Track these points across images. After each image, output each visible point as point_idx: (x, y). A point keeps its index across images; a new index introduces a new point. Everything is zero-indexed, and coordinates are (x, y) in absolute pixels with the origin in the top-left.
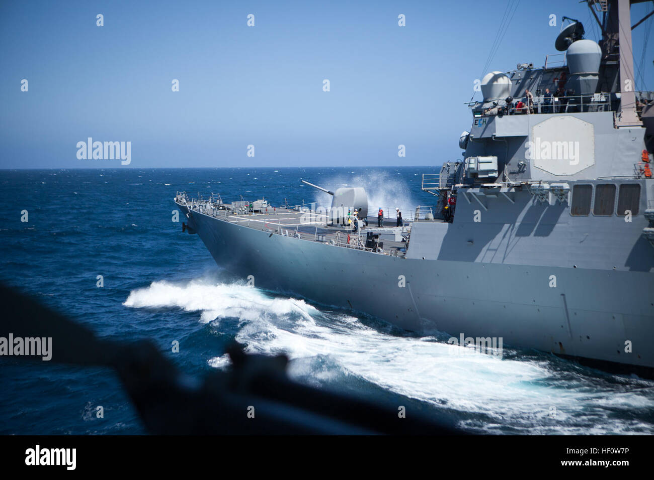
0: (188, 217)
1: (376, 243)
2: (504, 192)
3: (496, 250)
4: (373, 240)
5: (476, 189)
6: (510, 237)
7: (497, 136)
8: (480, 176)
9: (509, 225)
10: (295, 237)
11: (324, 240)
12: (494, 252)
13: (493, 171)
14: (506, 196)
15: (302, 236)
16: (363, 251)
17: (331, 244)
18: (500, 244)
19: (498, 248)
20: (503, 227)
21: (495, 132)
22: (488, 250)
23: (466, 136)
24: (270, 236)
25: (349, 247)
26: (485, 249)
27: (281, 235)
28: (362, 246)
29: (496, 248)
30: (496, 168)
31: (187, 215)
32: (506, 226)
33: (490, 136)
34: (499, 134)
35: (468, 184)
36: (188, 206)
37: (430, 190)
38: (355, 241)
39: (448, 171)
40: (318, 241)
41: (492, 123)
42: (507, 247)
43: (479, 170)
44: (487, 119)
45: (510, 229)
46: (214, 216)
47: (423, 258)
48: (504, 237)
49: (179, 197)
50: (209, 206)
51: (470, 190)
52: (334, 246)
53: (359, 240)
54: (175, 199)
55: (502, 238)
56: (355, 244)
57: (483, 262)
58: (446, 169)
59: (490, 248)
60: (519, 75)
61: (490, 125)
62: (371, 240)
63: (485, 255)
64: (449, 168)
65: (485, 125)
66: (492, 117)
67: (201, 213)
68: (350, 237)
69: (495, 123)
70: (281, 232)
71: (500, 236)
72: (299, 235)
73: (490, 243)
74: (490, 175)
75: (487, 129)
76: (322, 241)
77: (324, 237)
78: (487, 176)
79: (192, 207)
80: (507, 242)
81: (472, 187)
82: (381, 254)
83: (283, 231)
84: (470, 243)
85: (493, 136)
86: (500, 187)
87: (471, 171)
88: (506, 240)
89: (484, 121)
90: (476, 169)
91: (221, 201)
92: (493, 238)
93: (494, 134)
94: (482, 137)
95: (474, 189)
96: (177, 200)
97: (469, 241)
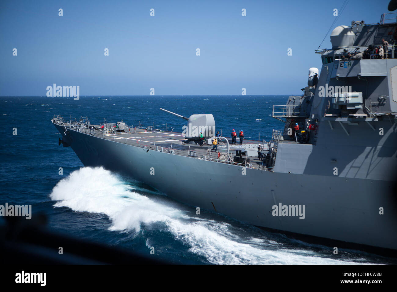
0: (65, 134)
1: (244, 159)
2: (369, 121)
3: (360, 167)
4: (241, 157)
5: (344, 118)
6: (372, 158)
7: (362, 76)
8: (348, 108)
9: (370, 148)
10: (169, 153)
11: (195, 155)
12: (357, 169)
13: (359, 104)
14: (370, 124)
15: (176, 152)
16: (233, 165)
17: (203, 159)
18: (363, 163)
19: (361, 166)
20: (365, 149)
21: (360, 72)
22: (351, 167)
23: (314, 76)
24: (147, 152)
25: (220, 162)
26: (348, 166)
27: (157, 150)
28: (231, 161)
29: (359, 165)
30: (361, 102)
31: (65, 133)
32: (368, 149)
33: (356, 76)
34: (363, 74)
35: (337, 114)
36: (65, 126)
37: (279, 118)
38: (224, 157)
39: (294, 103)
40: (190, 156)
41: (358, 64)
42: (370, 165)
43: (348, 103)
44: (352, 62)
45: (372, 151)
46: (92, 135)
47: (289, 172)
48: (367, 157)
49: (56, 119)
50: (83, 127)
51: (338, 119)
52: (206, 160)
53: (228, 157)
54: (52, 121)
55: (364, 158)
56: (224, 160)
57: (346, 177)
58: (292, 102)
59: (354, 165)
60: (357, 29)
61: (355, 67)
62: (239, 157)
63: (349, 171)
64: (295, 101)
65: (350, 67)
66: (358, 60)
67: (80, 132)
68: (220, 154)
69: (360, 66)
70: (157, 149)
71: (362, 156)
72: (174, 151)
73: (353, 161)
74: (356, 107)
75: (352, 70)
76: (193, 156)
77: (195, 153)
78: (354, 108)
79: (70, 127)
80: (370, 161)
81: (340, 116)
82: (250, 168)
83: (159, 148)
84: (334, 161)
85: (358, 75)
86: (365, 117)
87: (340, 103)
88: (368, 160)
89: (350, 63)
90: (345, 102)
91: (89, 123)
92: (356, 157)
93: (360, 74)
94: (348, 76)
95: (343, 118)
96: (54, 121)
97: (333, 160)
